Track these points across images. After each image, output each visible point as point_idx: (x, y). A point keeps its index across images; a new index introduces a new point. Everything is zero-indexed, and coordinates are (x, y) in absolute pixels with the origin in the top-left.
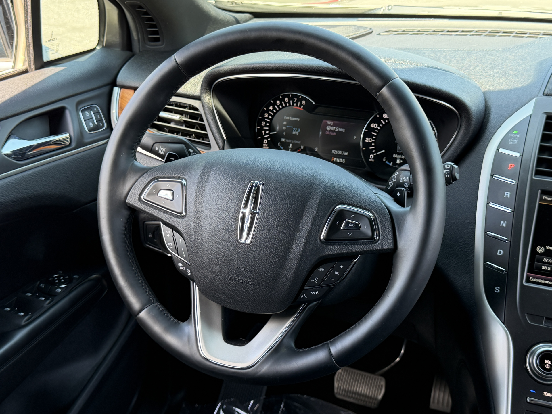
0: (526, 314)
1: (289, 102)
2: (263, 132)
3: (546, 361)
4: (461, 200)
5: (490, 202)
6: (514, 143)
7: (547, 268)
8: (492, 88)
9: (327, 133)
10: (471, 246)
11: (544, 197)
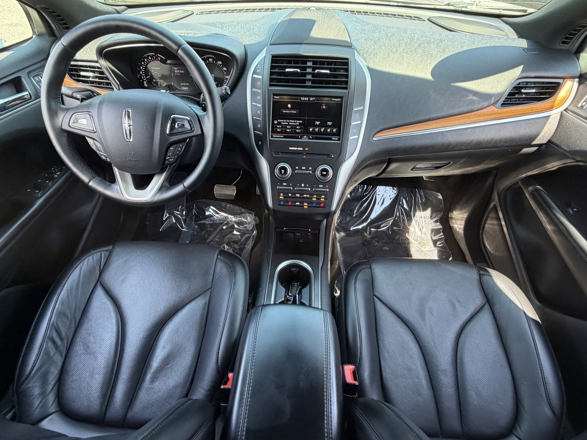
0: (272, 152)
1: (151, 59)
2: (142, 77)
3: (282, 171)
5: (252, 102)
6: (259, 72)
7: (279, 130)
8: (248, 43)
9: (176, 74)
11: (274, 97)
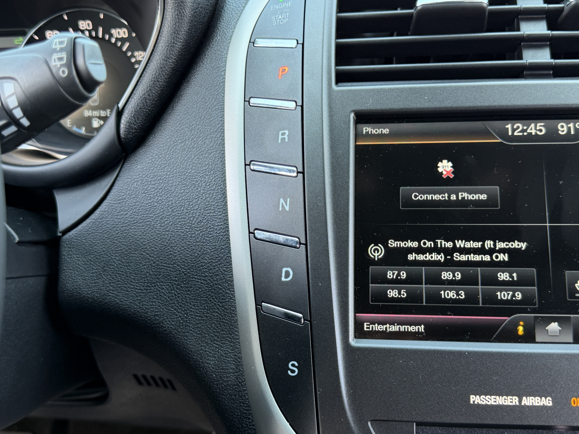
0: (369, 423)
4: (192, 168)
5: (252, 161)
6: (282, 21)
7: (400, 293)
10: (224, 270)
11: (364, 129)
